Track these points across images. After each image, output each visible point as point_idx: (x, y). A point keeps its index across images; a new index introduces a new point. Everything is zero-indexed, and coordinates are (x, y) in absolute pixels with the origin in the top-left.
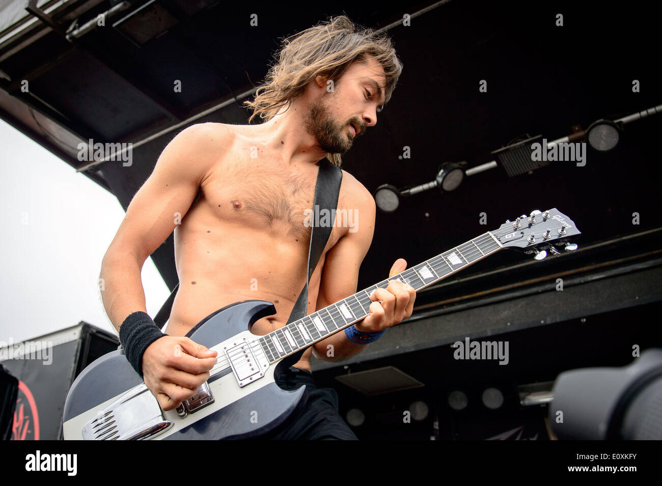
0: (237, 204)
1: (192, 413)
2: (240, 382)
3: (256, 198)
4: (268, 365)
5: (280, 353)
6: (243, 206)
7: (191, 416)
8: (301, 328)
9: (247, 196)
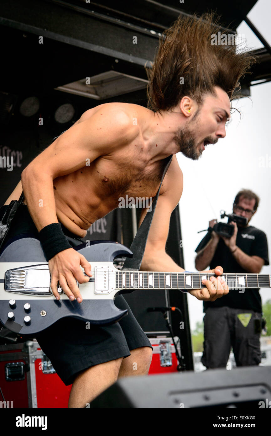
2: (95, 291)
4: (114, 289)
5: (123, 286)
8: (141, 277)
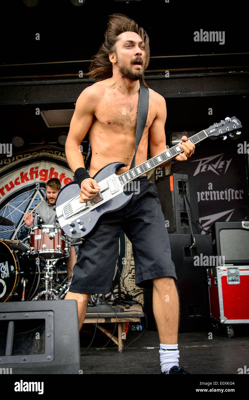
0: (109, 122)
1: (96, 203)
2: (111, 193)
3: (116, 118)
4: (121, 186)
5: (125, 182)
6: (112, 122)
7: (96, 205)
8: (133, 172)
9: (113, 118)
